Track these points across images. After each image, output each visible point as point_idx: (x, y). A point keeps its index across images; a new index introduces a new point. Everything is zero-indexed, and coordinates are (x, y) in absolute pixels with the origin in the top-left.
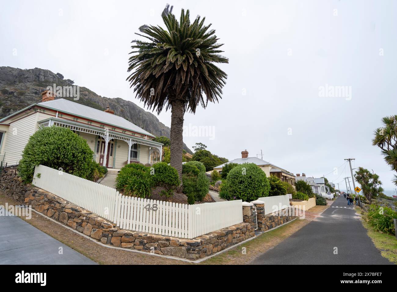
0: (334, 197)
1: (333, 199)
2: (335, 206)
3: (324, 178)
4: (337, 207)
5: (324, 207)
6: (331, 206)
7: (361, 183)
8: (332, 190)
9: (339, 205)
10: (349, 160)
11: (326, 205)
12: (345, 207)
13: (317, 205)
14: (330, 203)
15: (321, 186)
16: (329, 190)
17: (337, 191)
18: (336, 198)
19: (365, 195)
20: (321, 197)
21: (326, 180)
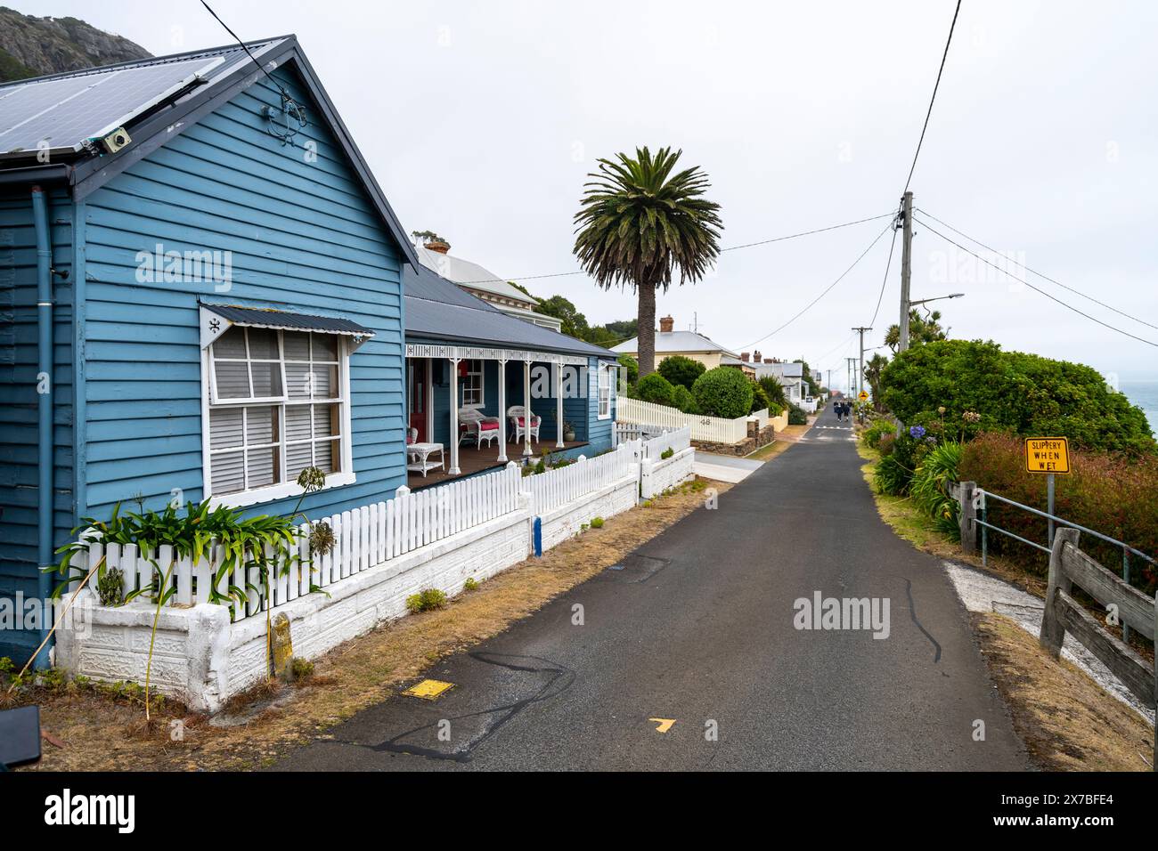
0: (818, 407)
1: (815, 413)
2: (822, 425)
3: (801, 365)
4: (825, 427)
5: (802, 427)
6: (814, 426)
7: (871, 383)
8: (814, 391)
9: (827, 425)
10: (862, 330)
11: (805, 424)
12: (838, 428)
13: (789, 424)
14: (812, 420)
15: (794, 381)
16: (807, 392)
17: (825, 393)
18: (822, 409)
19: (875, 403)
20: (799, 410)
21: (806, 368)
